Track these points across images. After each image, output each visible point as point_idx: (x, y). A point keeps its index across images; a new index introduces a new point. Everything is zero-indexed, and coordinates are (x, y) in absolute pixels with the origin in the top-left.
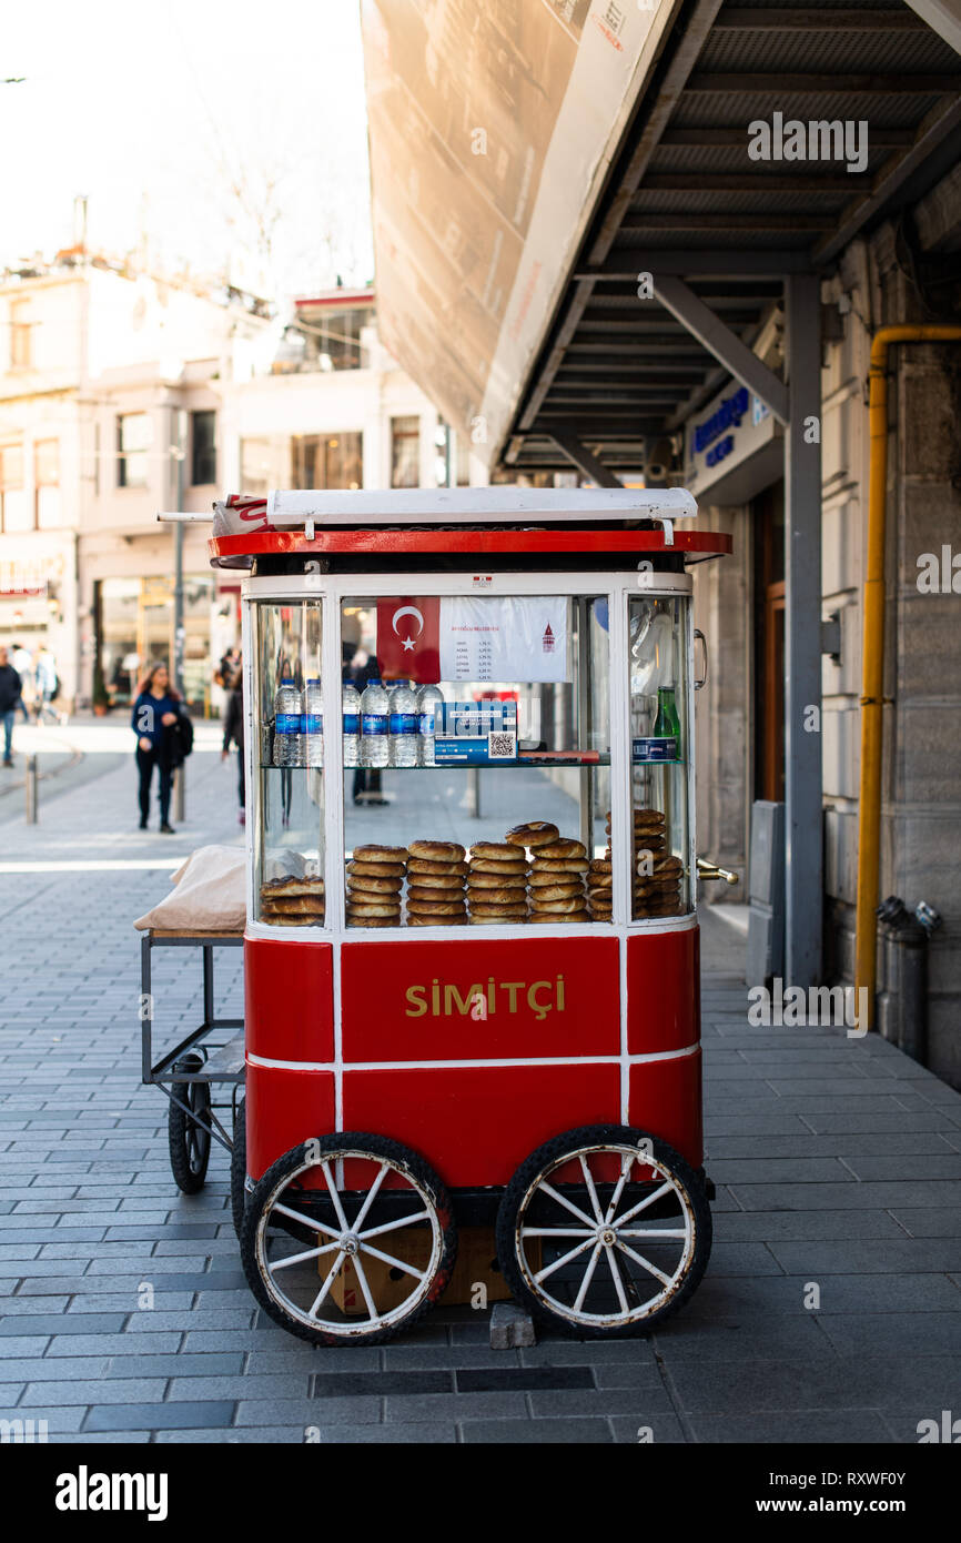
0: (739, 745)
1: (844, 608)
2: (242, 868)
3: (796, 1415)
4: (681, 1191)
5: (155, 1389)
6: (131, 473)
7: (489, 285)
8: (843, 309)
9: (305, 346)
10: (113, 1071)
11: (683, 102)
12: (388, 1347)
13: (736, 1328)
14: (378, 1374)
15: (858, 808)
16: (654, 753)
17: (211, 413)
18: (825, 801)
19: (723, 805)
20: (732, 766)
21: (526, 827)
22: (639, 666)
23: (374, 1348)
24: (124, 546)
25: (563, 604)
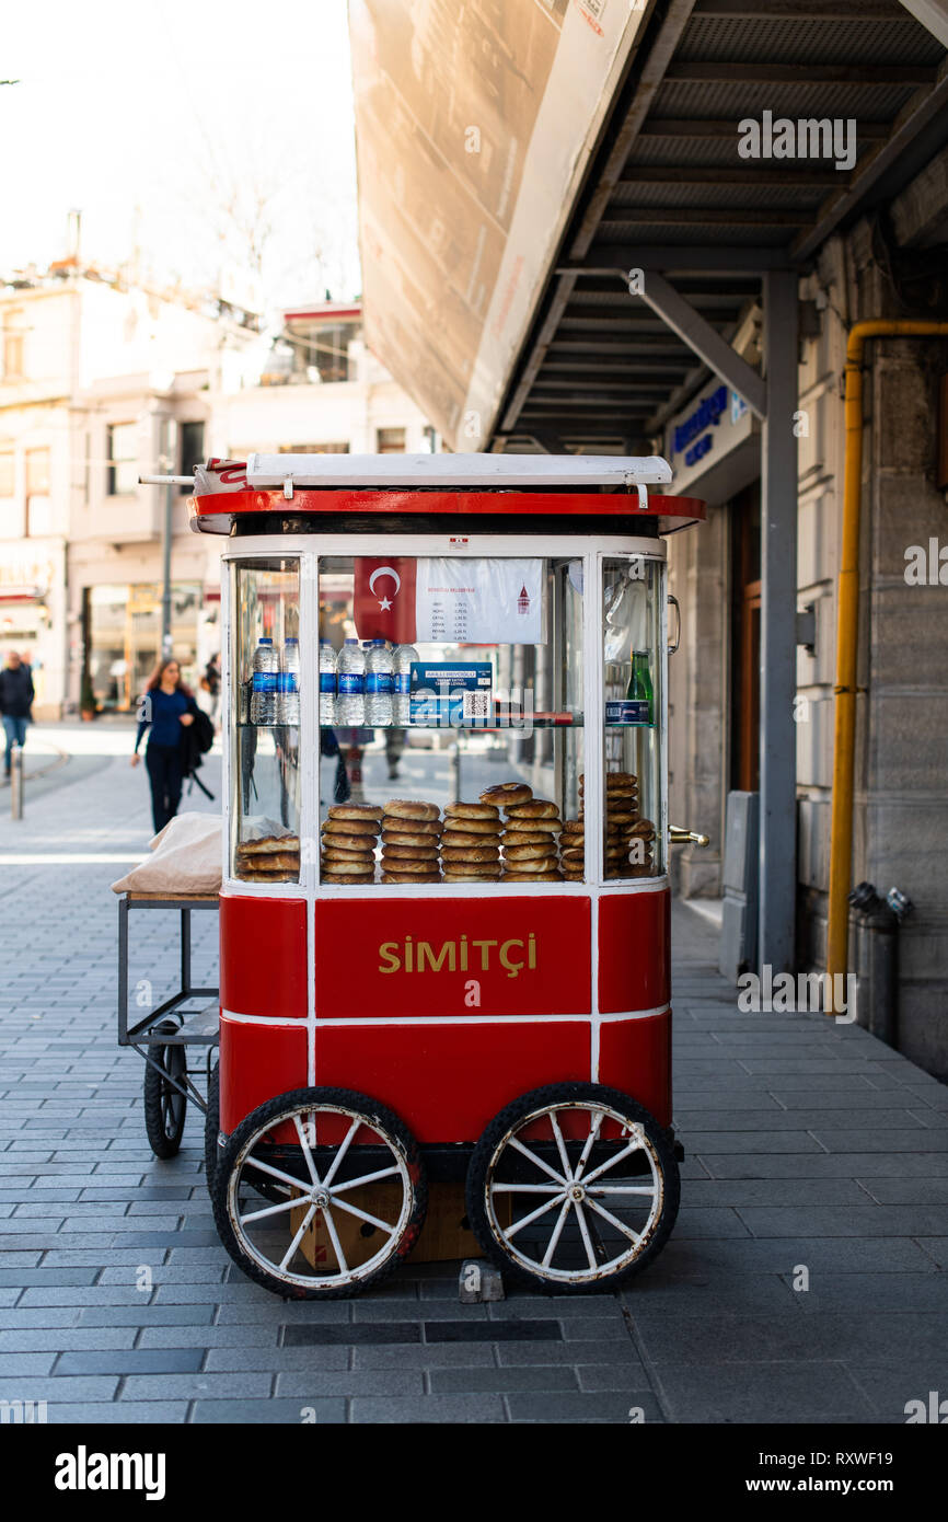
0: (716, 742)
1: (819, 600)
2: (218, 835)
3: (761, 1365)
4: (650, 1148)
5: (126, 1337)
6: (121, 483)
7: (473, 282)
8: (820, 305)
9: (294, 357)
10: (92, 1046)
11: (664, 92)
12: (358, 1301)
13: (704, 1285)
14: (348, 1325)
15: (831, 797)
16: (626, 715)
17: (201, 424)
18: (799, 791)
19: (699, 802)
20: (709, 763)
21: (500, 787)
22: (613, 634)
23: (344, 1301)
24: (113, 554)
25: (538, 566)
